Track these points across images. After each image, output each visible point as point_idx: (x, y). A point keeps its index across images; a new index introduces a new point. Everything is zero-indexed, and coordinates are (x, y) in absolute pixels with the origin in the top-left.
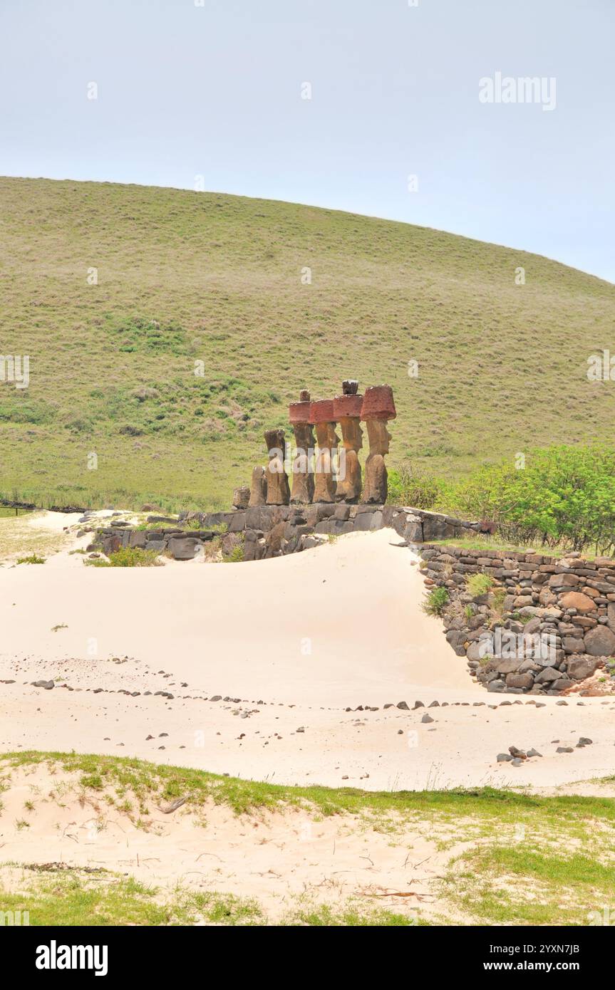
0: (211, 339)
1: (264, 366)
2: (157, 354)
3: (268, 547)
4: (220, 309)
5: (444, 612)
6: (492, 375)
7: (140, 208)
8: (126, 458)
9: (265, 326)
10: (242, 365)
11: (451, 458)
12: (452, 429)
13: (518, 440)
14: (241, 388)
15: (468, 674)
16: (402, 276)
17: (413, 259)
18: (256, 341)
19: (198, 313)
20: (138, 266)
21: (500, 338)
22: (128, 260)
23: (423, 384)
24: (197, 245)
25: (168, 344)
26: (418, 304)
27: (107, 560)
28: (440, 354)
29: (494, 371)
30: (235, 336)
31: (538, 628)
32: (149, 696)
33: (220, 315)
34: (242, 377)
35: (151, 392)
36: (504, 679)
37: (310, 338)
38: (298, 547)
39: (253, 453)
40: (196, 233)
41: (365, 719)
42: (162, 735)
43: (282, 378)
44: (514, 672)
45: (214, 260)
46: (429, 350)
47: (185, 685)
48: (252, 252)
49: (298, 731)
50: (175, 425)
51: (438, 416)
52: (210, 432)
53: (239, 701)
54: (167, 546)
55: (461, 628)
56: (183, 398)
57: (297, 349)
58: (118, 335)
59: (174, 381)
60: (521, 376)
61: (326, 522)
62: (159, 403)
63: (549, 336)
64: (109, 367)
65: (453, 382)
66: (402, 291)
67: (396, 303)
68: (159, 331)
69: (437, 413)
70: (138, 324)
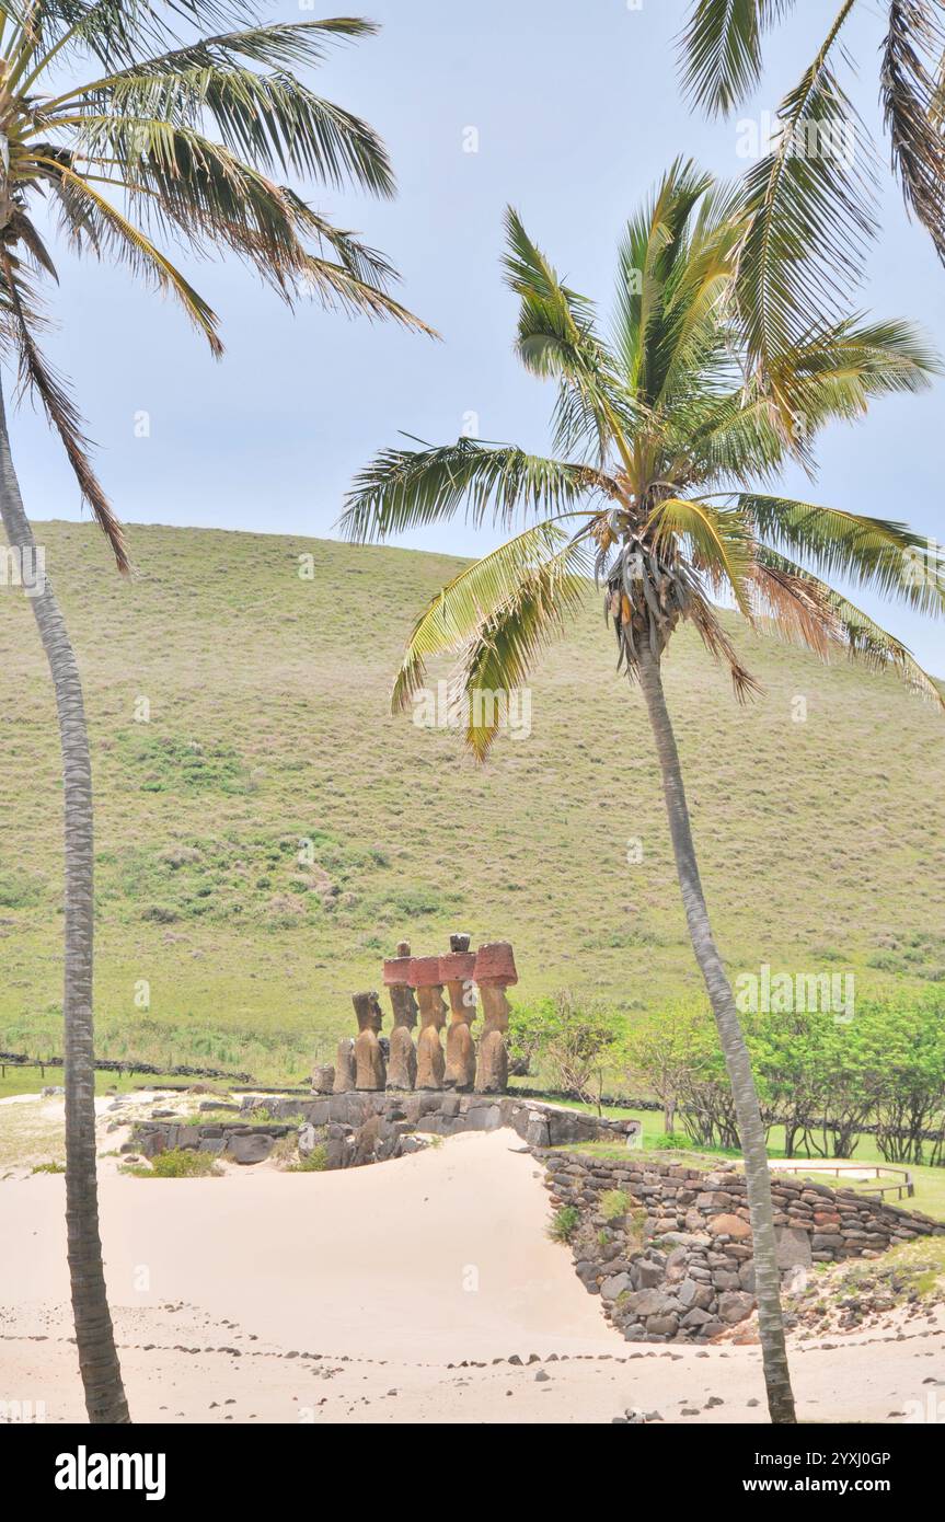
0: (281, 769)
1: (363, 809)
2: (198, 794)
3: (358, 1148)
4: (295, 722)
5: (573, 1238)
6: (715, 818)
7: (170, 563)
8: (151, 957)
9: (364, 746)
10: (329, 808)
11: (652, 949)
12: (653, 904)
13: (754, 920)
14: (328, 844)
15: (602, 1317)
16: (576, 662)
17: (592, 636)
18: (351, 770)
19: (260, 728)
20: (168, 655)
21: (727, 759)
22: (153, 647)
23: (608, 833)
24: (259, 620)
25: (215, 777)
26: (600, 708)
27: (149, 1165)
28: (634, 786)
29: (718, 812)
30: (319, 763)
31: (684, 1259)
32: (212, 1353)
33: (294, 730)
34: (330, 828)
35: (191, 854)
36: (644, 1322)
37: (434, 763)
38: (396, 1151)
39: (346, 947)
40: (256, 600)
41: (470, 1378)
42: (229, 1402)
43: (392, 828)
44: (656, 1314)
45: (285, 644)
46: (618, 780)
47: (254, 1338)
48: (344, 630)
49: (389, 1394)
50: (226, 904)
51: (631, 883)
52: (281, 915)
53: (320, 1357)
54: (226, 1147)
55: (594, 1259)
56: (239, 862)
57: (413, 781)
58: (139, 766)
59: (225, 836)
60: (759, 817)
61: (430, 1117)
62: (202, 871)
63: (803, 754)
64: (123, 815)
65: (654, 830)
66: (575, 688)
67: (567, 705)
68: (201, 758)
69: (631, 879)
70: (169, 748)
